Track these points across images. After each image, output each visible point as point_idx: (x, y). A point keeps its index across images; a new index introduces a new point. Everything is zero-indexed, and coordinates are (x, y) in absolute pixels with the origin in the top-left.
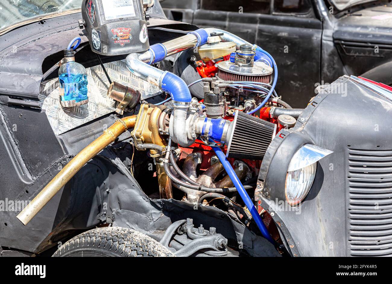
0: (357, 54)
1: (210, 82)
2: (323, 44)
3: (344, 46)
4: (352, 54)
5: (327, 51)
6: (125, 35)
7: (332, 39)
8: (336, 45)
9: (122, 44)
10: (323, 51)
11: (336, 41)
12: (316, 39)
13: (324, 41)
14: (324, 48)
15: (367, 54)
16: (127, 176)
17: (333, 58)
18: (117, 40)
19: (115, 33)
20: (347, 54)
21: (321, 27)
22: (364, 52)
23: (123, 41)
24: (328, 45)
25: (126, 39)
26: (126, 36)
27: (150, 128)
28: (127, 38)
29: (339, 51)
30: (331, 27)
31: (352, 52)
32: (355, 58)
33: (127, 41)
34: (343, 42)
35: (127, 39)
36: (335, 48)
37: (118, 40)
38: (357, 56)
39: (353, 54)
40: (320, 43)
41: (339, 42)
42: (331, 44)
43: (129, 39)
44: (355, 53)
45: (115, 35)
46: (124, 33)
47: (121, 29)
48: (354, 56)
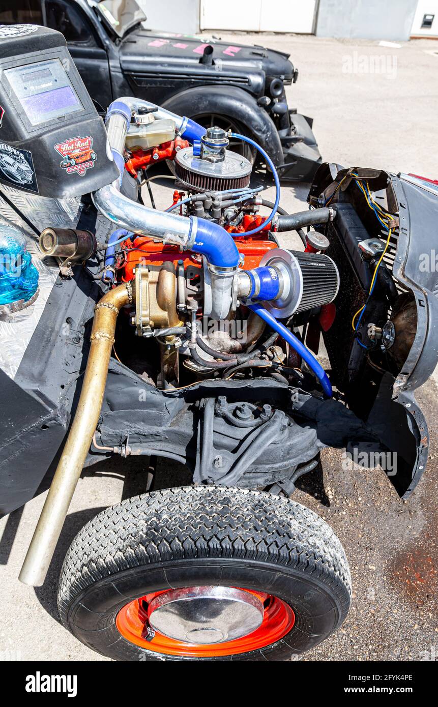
0: (149, 85)
1: (203, 201)
2: (112, 76)
3: (135, 78)
4: (143, 85)
5: (117, 83)
6: (83, 152)
7: (120, 70)
8: (125, 76)
9: (82, 172)
10: (113, 84)
11: (126, 73)
12: (104, 71)
13: (112, 73)
14: (114, 79)
15: (158, 85)
16: (124, 375)
17: (124, 90)
18: (71, 165)
19: (64, 153)
20: (139, 85)
21: (106, 57)
22: (155, 82)
23: (83, 166)
24: (117, 77)
25: (87, 161)
26: (86, 154)
27: (163, 305)
28: (89, 158)
29: (130, 83)
30: (117, 57)
31: (143, 83)
32: (146, 90)
33: (89, 164)
34: (133, 73)
35: (89, 160)
36: (125, 80)
37: (73, 165)
38: (149, 87)
39: (145, 86)
40: (108, 74)
41: (130, 73)
42: (120, 75)
43: (91, 159)
44: (147, 84)
45: (67, 157)
46: (83, 150)
47: (74, 142)
48: (145, 87)
